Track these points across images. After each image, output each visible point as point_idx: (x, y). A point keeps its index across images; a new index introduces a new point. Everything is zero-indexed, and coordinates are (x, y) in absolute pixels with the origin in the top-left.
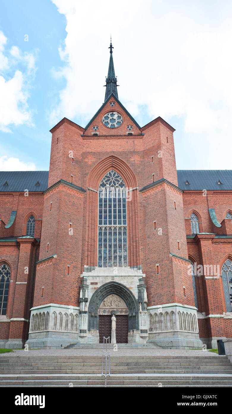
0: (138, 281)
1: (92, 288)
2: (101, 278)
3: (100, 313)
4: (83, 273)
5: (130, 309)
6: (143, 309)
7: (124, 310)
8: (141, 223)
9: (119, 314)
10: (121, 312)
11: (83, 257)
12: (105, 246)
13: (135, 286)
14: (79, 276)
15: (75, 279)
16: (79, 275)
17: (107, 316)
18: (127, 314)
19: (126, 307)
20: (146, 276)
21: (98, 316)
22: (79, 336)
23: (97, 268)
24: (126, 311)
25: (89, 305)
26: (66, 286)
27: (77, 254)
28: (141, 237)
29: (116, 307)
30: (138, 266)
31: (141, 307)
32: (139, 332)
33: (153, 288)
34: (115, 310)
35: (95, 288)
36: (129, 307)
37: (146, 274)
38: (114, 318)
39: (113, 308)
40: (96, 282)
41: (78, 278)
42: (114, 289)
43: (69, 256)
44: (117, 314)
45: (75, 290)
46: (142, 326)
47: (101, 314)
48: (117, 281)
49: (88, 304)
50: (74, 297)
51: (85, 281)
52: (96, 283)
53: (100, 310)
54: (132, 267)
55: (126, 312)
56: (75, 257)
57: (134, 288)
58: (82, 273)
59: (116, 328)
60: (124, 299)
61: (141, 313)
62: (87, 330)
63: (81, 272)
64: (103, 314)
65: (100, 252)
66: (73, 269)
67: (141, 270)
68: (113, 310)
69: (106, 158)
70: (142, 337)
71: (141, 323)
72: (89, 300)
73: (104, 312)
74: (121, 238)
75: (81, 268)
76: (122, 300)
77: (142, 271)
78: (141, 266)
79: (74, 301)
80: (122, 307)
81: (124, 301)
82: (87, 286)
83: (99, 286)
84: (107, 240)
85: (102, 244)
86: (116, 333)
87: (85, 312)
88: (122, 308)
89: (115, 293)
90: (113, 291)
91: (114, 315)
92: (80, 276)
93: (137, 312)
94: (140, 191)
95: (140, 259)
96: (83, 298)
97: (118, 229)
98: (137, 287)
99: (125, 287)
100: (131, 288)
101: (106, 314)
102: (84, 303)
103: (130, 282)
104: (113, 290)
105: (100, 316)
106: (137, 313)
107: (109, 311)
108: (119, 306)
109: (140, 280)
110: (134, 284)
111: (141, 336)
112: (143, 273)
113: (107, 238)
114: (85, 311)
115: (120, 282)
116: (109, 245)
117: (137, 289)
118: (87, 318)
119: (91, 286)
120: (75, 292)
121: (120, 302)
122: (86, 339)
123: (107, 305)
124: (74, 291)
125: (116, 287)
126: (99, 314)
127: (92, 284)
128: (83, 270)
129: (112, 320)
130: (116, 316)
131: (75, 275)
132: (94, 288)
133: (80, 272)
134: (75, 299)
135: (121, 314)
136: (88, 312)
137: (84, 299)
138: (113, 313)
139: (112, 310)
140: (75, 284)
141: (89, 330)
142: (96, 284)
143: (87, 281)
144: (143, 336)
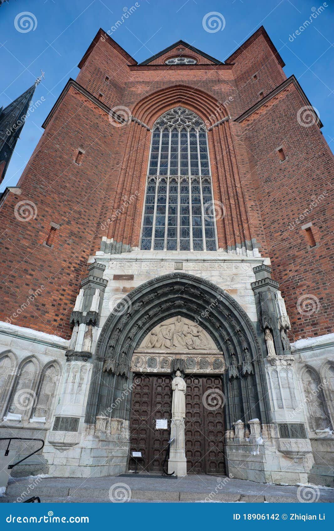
0: (252, 273)
1: (117, 290)
2: (143, 264)
3: (138, 365)
4: (98, 253)
5: (231, 356)
6: (280, 349)
7: (211, 359)
8: (243, 163)
9: (195, 370)
10: (202, 364)
11: (101, 220)
12: (161, 210)
13: (244, 285)
14: (83, 259)
15: (70, 263)
16: (86, 257)
17: (159, 375)
18: (222, 370)
19: (218, 351)
20: (272, 262)
21: (130, 376)
22: (50, 443)
23: (137, 249)
24: (216, 361)
25: (101, 335)
26: (33, 273)
27: (87, 211)
28: (248, 186)
29: (186, 351)
30: (248, 243)
31: (270, 343)
32: (275, 433)
33: (301, 286)
34: (183, 357)
35: (124, 290)
36: (228, 350)
37: (271, 258)
38: (179, 383)
39: (176, 351)
40: (130, 273)
41: (79, 262)
42: (182, 298)
43: (62, 205)
44: (188, 371)
45: (64, 290)
46: (281, 407)
47: (141, 370)
48: (191, 273)
49: (97, 332)
50: (55, 308)
51: (99, 269)
52: (131, 278)
53: (138, 359)
54: (229, 247)
55: (216, 365)
56: (80, 212)
57: (242, 292)
58: (92, 253)
59: (187, 413)
60: (211, 329)
61: (272, 362)
62: (82, 420)
63: (92, 250)
64: (145, 370)
65: (148, 221)
66: (66, 237)
67: (256, 250)
68: (178, 357)
69: (170, 88)
70: (287, 454)
71: (280, 399)
72: (102, 322)
73: (151, 362)
74: (199, 196)
75: (94, 243)
76: (205, 332)
77: (260, 252)
78: (254, 240)
79: (55, 320)
80: (205, 352)
81: (211, 333)
82: (103, 284)
83: (137, 283)
84: (166, 200)
85: (154, 206)
86: (187, 432)
87: (85, 356)
88: (205, 354)
89: (184, 311)
90: (179, 306)
91: (178, 373)
92: (87, 260)
93: (259, 362)
94: (235, 121)
95: (251, 226)
96: (82, 313)
97: (190, 181)
98: (249, 287)
99: (214, 288)
100: (234, 291)
101: (155, 371)
102: (83, 327)
103: (229, 276)
104: (178, 302)
105: (138, 375)
106: (257, 364)
107: (165, 361)
108: (194, 349)
109: (257, 270)
110: (242, 280)
111: (283, 448)
112: (262, 255)
113: (166, 196)
114: (82, 352)
115: (198, 275)
116: (170, 207)
117: (251, 293)
118: (88, 377)
119: (112, 285)
120: (62, 295)
121: (198, 336)
122: (73, 453)
123: (158, 345)
124: (61, 292)
125: (187, 293)
126: (134, 369)
127: (117, 277)
128: (97, 247)
129: (174, 387)
130: (187, 376)
131: (73, 253)
132: (122, 288)
133: (88, 252)
134: (57, 315)
135: (201, 371)
136: (94, 357)
137: (85, 314)
138: (178, 366)
139: (174, 357)
140: (69, 274)
141: (90, 420)
142: (128, 279)
143: (104, 270)
144: (294, 448)
